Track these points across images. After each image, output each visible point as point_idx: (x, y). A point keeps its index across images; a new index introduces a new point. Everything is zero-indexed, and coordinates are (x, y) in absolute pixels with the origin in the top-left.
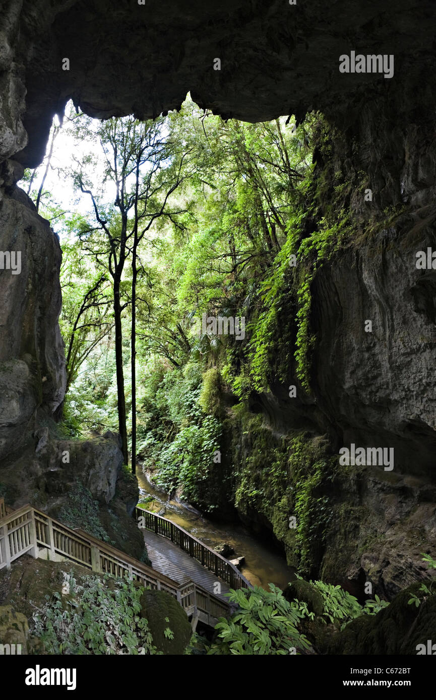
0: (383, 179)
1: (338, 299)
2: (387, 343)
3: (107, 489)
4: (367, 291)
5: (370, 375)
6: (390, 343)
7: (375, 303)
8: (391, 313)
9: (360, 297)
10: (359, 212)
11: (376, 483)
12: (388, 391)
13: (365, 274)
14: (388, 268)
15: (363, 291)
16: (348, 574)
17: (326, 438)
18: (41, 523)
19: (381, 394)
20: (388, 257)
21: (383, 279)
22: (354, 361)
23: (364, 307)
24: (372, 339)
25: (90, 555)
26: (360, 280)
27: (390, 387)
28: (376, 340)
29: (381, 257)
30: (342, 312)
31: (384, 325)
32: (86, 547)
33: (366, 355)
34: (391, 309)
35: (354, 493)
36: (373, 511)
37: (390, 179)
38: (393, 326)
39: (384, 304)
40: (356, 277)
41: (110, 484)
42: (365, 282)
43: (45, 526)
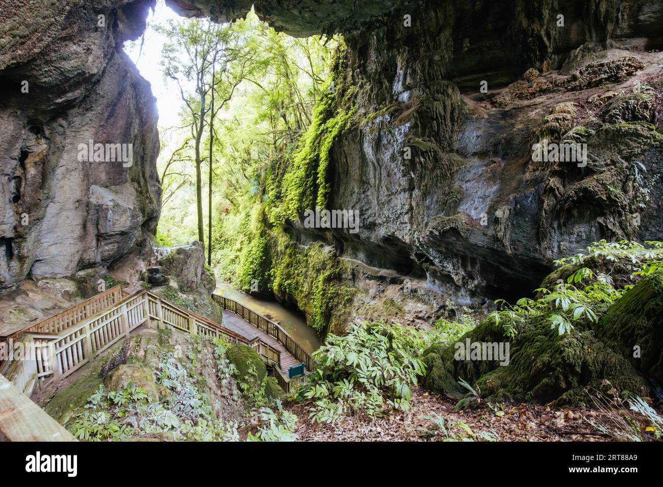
0: (381, 83)
1: (347, 161)
2: (377, 188)
3: (195, 279)
4: (365, 156)
5: (364, 209)
6: (378, 188)
7: (370, 164)
8: (380, 170)
9: (361, 160)
10: (362, 106)
11: (364, 274)
12: (375, 218)
13: (366, 145)
14: (381, 141)
15: (363, 157)
16: (346, 328)
17: (333, 247)
18: (153, 302)
19: (371, 220)
20: (382, 133)
21: (377, 148)
22: (355, 200)
23: (363, 166)
24: (367, 187)
25: (188, 325)
26: (361, 150)
27: (377, 215)
28: (369, 187)
29: (377, 134)
30: (348, 169)
31: (375, 177)
32: (185, 318)
33: (363, 196)
34: (380, 167)
35: (350, 280)
36: (362, 290)
37: (386, 83)
38: (381, 177)
39: (376, 164)
40: (359, 147)
41: (197, 276)
42: (365, 150)
43: (156, 304)
